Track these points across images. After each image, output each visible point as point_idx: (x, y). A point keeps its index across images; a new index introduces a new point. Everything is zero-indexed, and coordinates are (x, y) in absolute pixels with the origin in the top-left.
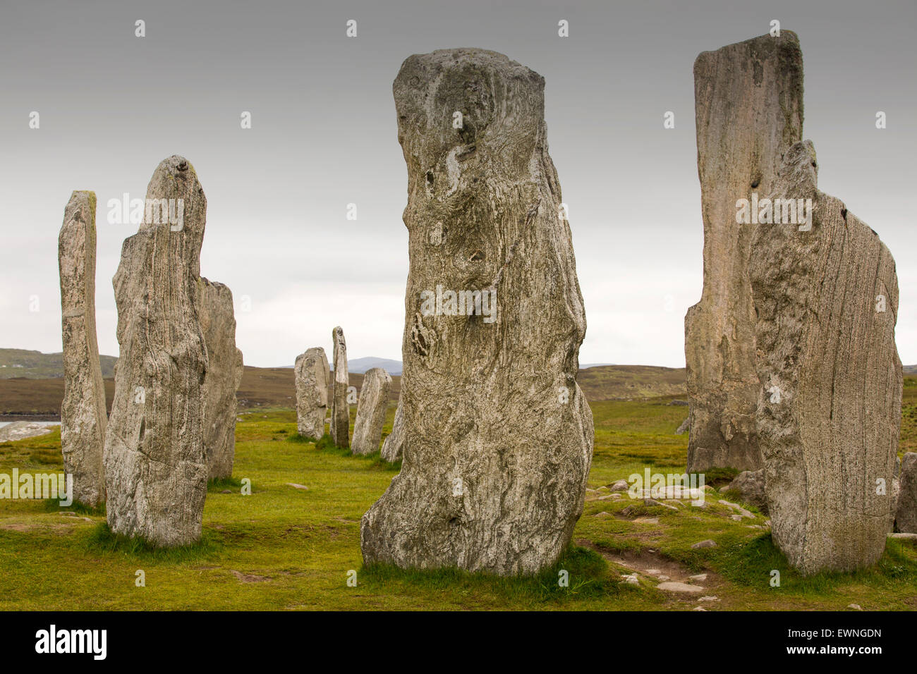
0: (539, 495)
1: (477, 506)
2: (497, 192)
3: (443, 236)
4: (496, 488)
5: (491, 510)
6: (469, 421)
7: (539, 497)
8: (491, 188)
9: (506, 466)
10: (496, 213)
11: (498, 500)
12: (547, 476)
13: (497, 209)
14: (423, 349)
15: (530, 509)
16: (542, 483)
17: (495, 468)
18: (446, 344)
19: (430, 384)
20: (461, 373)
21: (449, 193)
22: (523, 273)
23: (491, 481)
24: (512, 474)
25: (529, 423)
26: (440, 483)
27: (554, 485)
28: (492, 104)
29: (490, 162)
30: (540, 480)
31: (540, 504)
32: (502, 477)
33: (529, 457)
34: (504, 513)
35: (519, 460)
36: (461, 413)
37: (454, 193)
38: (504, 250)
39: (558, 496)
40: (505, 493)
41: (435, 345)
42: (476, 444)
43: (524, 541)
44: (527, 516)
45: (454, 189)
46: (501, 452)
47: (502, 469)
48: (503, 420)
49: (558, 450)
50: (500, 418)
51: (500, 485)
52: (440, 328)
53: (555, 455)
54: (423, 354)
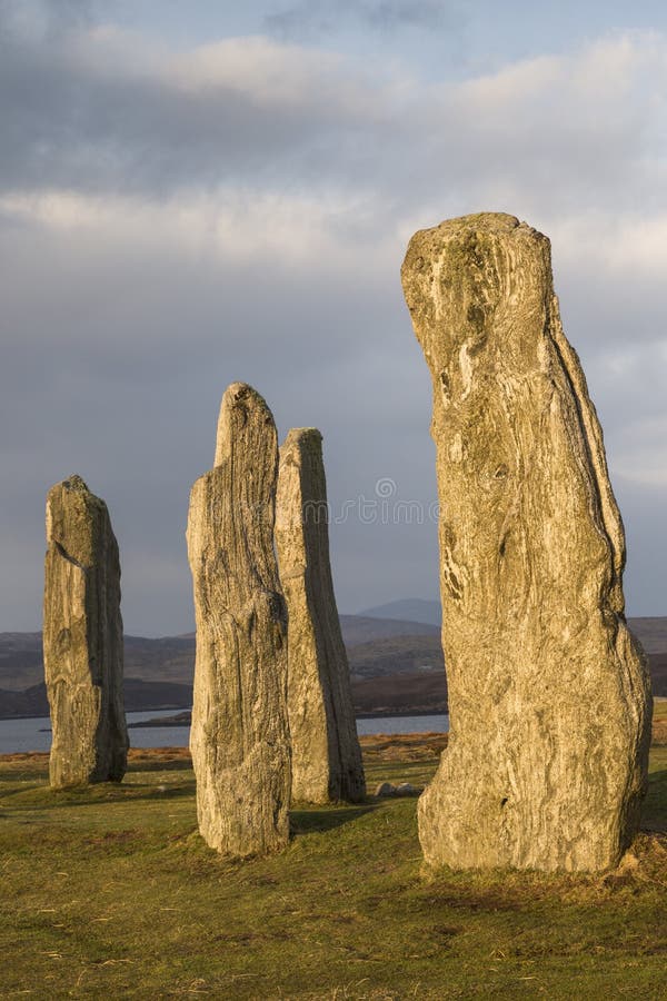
0: (586, 766)
1: (522, 782)
2: (508, 390)
3: (463, 450)
4: (539, 759)
5: (539, 787)
6: (505, 677)
7: (586, 769)
8: (501, 385)
9: (547, 731)
10: (508, 415)
11: (543, 774)
12: (592, 741)
13: (508, 411)
14: (457, 591)
15: (578, 786)
16: (586, 751)
17: (535, 735)
18: (479, 583)
19: (467, 633)
20: (497, 616)
21: (464, 396)
22: (542, 487)
23: (533, 752)
24: (553, 741)
25: (567, 676)
26: (484, 756)
27: (599, 755)
28: (496, 280)
29: (499, 353)
30: (585, 747)
31: (587, 777)
32: (544, 745)
33: (569, 718)
34: (551, 791)
35: (560, 723)
36: (498, 667)
37: (468, 396)
38: (521, 461)
39: (606, 767)
40: (549, 766)
41: (469, 585)
42: (514, 704)
43: (574, 826)
44: (575, 793)
45: (468, 391)
46: (540, 715)
47: (543, 735)
48: (539, 673)
49: (601, 708)
50: (536, 672)
51: (542, 755)
52: (470, 563)
53: (598, 714)
54: (456, 596)
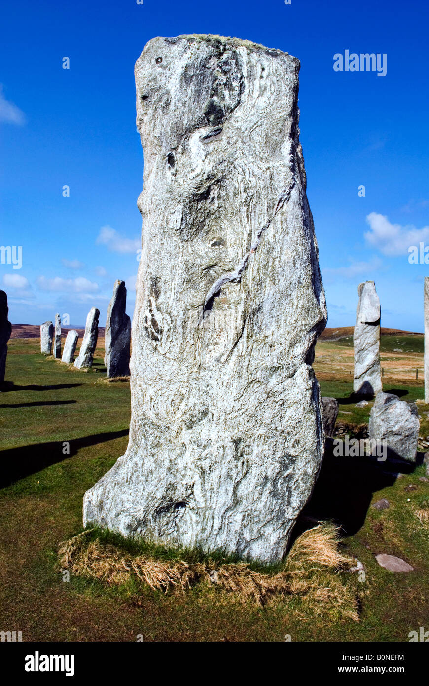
0: (274, 485)
1: (208, 494)
2: (247, 174)
3: (182, 219)
4: (229, 476)
5: (224, 498)
6: (203, 408)
7: (274, 487)
8: (240, 170)
9: (242, 456)
10: (244, 196)
11: (231, 489)
12: (285, 467)
13: (245, 191)
14: (156, 334)
15: (264, 499)
16: (278, 473)
17: (230, 457)
18: (180, 330)
19: (161, 369)
20: (195, 359)
21: (192, 175)
22: (271, 260)
23: (224, 471)
24: (247, 465)
25: (268, 414)
26: (169, 469)
27: (290, 476)
28: (242, 85)
29: (240, 144)
30: (277, 471)
31: (274, 494)
32: (236, 467)
33: (266, 447)
34: (236, 502)
35: (256, 450)
36: (193, 400)
37: (198, 175)
38: (250, 235)
39: (293, 487)
40: (238, 483)
41: (169, 330)
42: (207, 431)
43: (256, 530)
44: (260, 506)
45: (198, 171)
46: (237, 442)
47: (236, 458)
48: (240, 409)
49: (297, 442)
50: (237, 408)
51: (233, 474)
52: (174, 313)
53: (294, 446)
54: (156, 339)
